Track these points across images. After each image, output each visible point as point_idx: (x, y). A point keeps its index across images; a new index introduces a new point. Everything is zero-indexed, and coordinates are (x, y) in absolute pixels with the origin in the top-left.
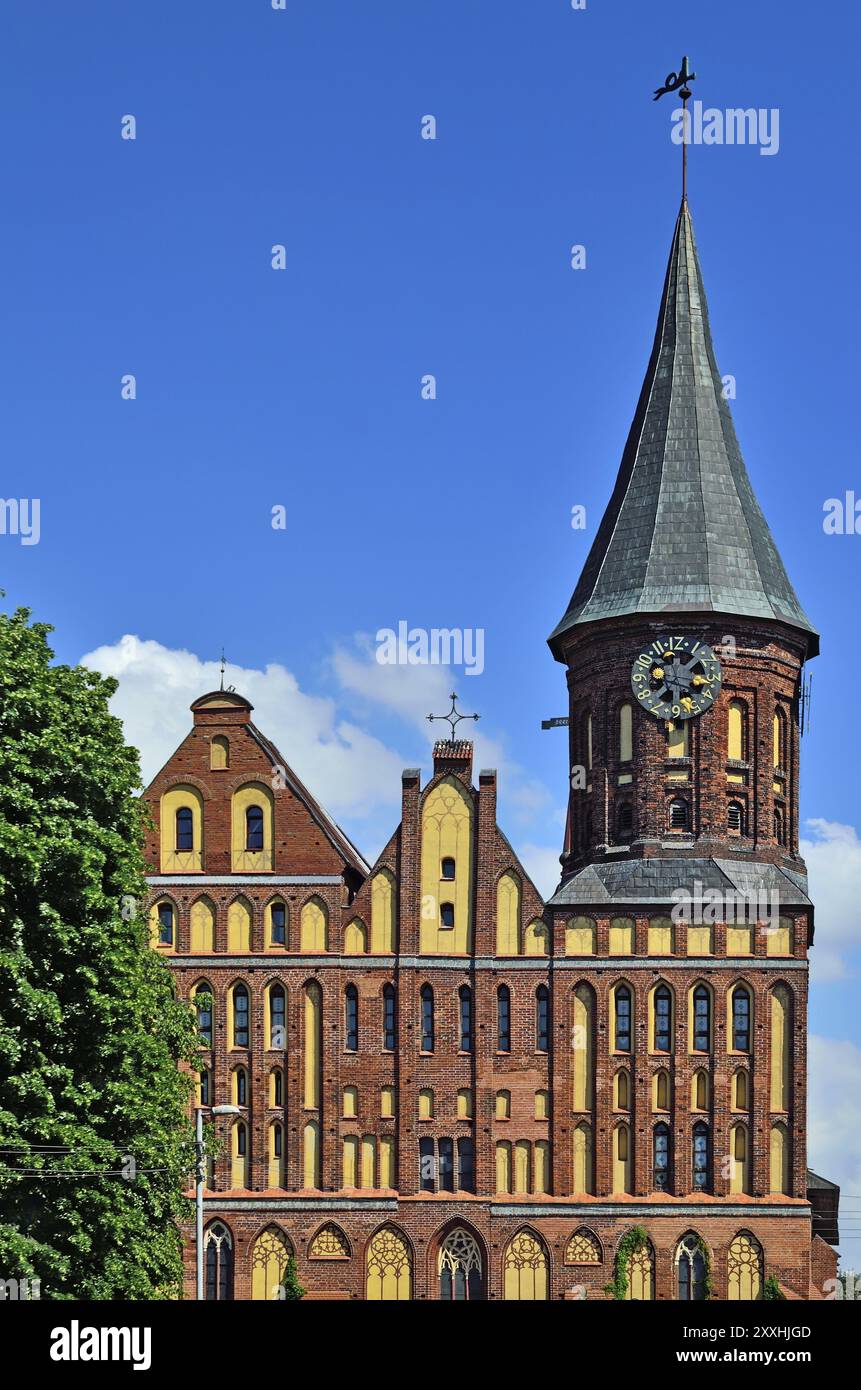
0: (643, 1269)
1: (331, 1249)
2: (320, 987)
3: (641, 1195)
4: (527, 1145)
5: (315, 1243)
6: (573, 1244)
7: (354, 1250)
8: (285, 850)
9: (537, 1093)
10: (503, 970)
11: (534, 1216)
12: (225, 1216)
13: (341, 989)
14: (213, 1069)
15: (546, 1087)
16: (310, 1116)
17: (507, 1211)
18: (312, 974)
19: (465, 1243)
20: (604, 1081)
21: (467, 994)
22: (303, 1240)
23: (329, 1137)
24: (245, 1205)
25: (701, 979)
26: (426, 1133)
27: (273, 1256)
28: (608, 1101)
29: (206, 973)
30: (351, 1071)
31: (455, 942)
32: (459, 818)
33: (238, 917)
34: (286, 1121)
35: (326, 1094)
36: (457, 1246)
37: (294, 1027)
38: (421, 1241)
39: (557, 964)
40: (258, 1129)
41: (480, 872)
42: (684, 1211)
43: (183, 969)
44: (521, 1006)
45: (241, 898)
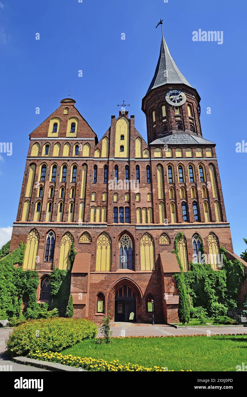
0: (183, 246)
1: (86, 240)
2: (87, 165)
3: (180, 223)
4: (146, 209)
5: (81, 238)
6: (161, 238)
7: (93, 240)
8: (80, 132)
9: (148, 194)
10: (137, 161)
11: (149, 229)
12: (53, 229)
13: (93, 166)
14: (55, 187)
15: (150, 192)
16: (82, 200)
17: (141, 228)
18: (85, 162)
19: (127, 239)
20: (167, 190)
21: (128, 168)
22: (77, 237)
23: (87, 206)
24: (60, 226)
25: (190, 163)
26: (116, 205)
27: (67, 242)
28: (168, 196)
29: (56, 161)
30: (94, 188)
31: (124, 154)
32: (125, 126)
33: (66, 149)
34: (74, 202)
35: (87, 194)
36: (125, 240)
37: (79, 176)
38: (114, 237)
39: (152, 159)
40: (66, 204)
41: (131, 137)
42: (194, 227)
43: (50, 160)
44: (143, 171)
45: (67, 143)
